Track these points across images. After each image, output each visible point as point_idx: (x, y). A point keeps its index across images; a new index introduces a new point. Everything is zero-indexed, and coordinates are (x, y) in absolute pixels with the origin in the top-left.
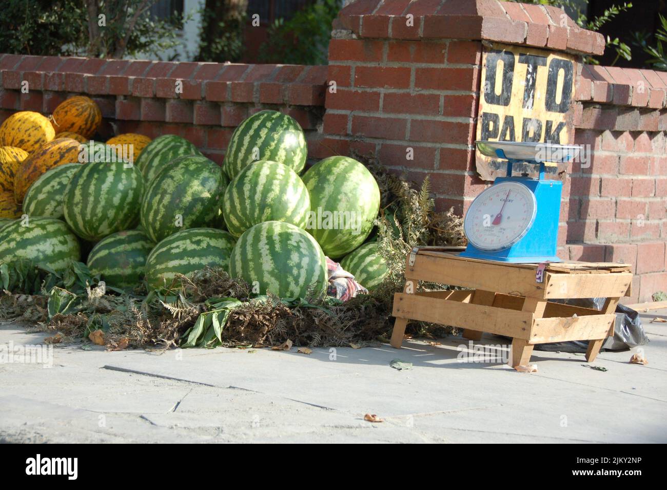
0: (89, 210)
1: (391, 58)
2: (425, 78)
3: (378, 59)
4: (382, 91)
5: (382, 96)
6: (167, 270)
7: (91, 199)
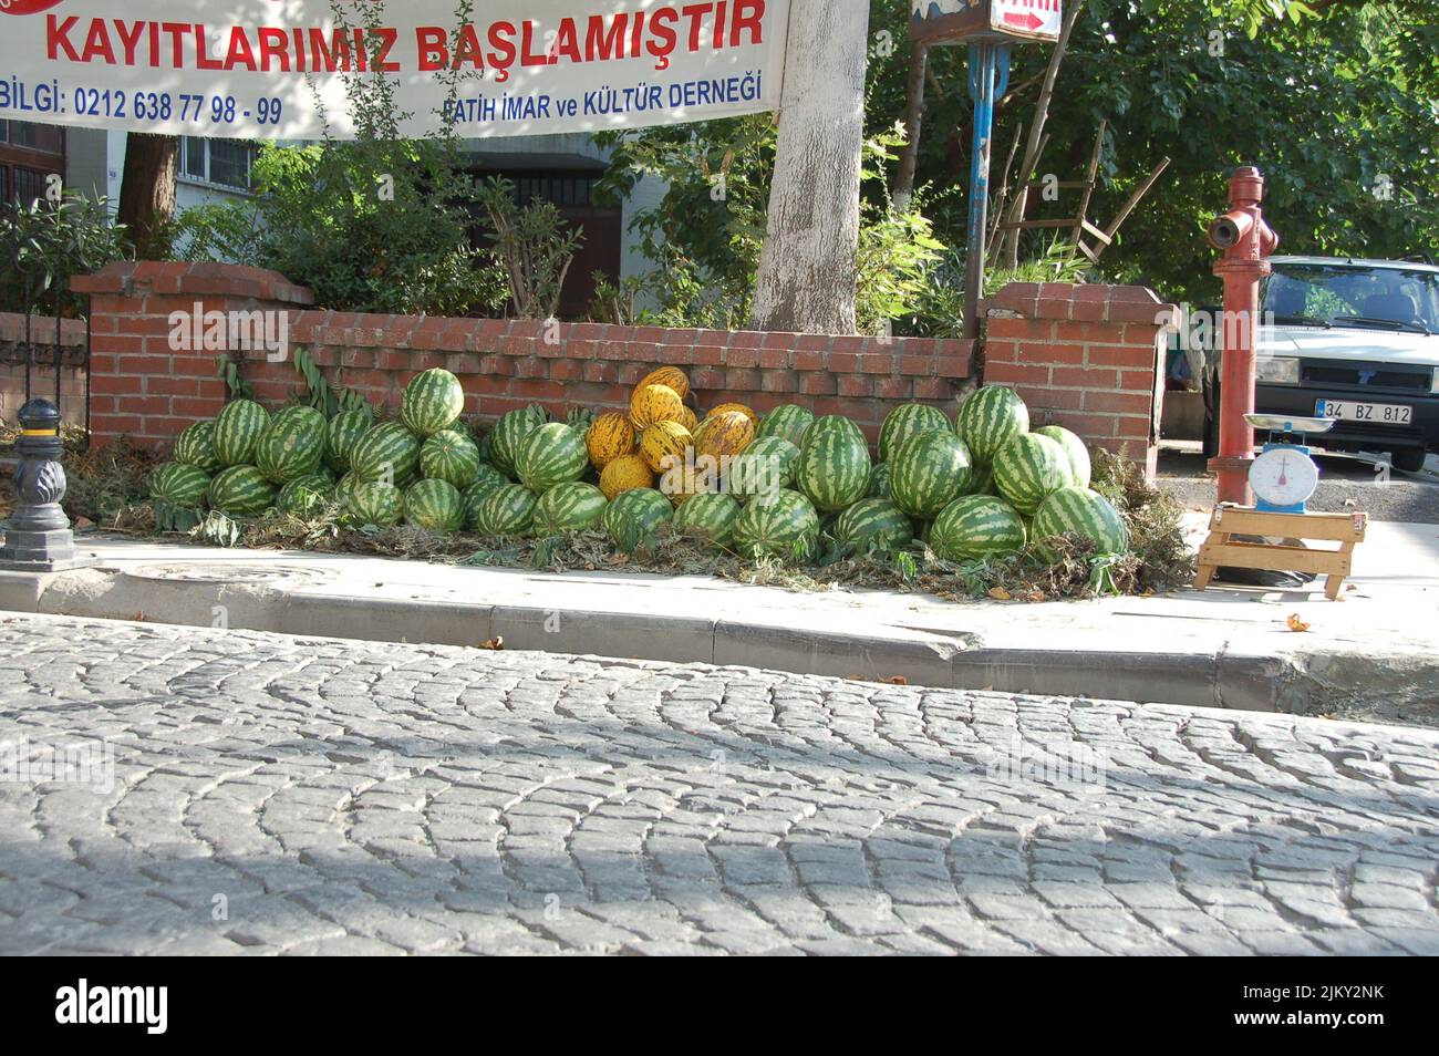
0: (842, 482)
1: (1061, 335)
2: (1098, 355)
3: (1047, 337)
4: (1051, 366)
5: (1051, 370)
6: (977, 533)
7: (845, 471)
